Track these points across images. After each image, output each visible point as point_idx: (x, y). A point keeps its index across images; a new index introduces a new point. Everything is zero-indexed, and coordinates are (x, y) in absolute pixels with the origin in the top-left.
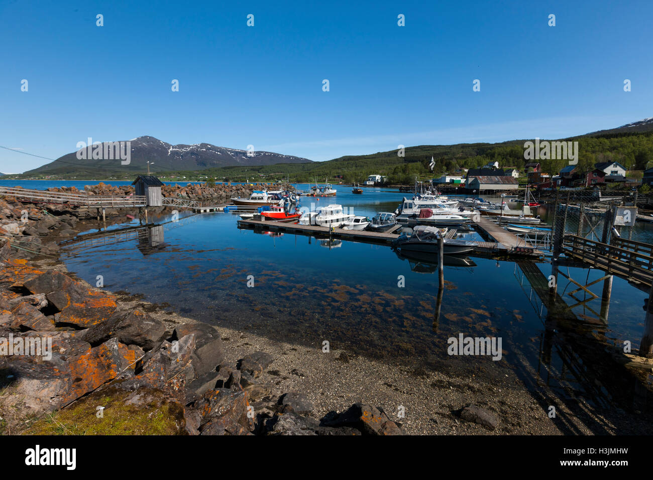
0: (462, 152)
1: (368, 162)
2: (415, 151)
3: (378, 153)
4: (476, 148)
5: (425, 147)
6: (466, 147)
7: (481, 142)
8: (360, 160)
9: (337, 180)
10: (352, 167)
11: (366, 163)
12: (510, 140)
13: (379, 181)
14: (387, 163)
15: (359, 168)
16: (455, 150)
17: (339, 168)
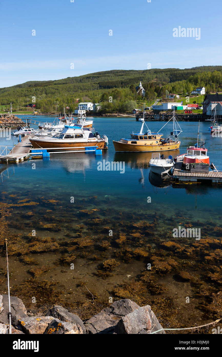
0: (156, 77)
1: (59, 88)
2: (109, 76)
3: (68, 78)
4: (169, 73)
5: (117, 72)
6: (159, 72)
7: (172, 68)
8: (50, 86)
9: (29, 110)
10: (42, 94)
11: (58, 90)
12: (198, 66)
13: (92, 109)
14: (81, 89)
15: (50, 95)
16: (149, 75)
17: (26, 96)
